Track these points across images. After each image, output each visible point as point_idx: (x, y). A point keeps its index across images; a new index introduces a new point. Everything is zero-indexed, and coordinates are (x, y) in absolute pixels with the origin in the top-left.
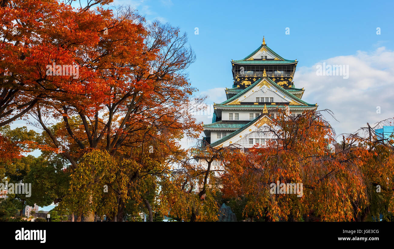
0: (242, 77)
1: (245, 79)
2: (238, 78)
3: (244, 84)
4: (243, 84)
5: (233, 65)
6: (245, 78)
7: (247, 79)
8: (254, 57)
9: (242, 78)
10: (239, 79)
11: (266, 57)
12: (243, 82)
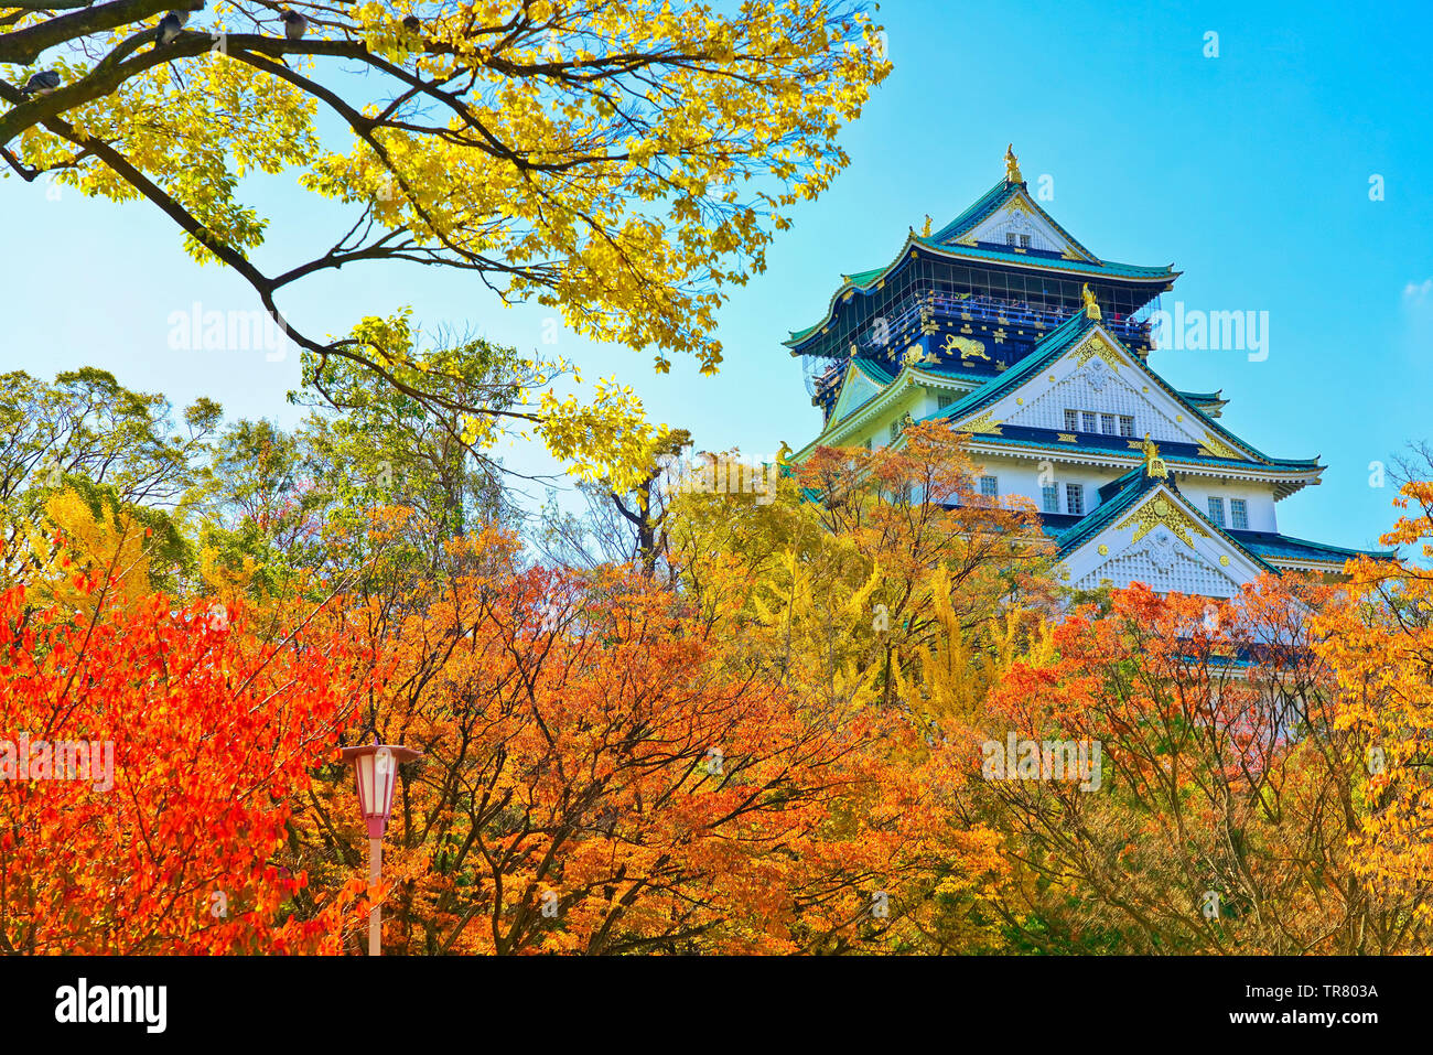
0: (951, 319)
1: (962, 330)
2: (933, 322)
3: (957, 351)
4: (952, 350)
5: (914, 255)
6: (960, 323)
7: (970, 331)
8: (980, 233)
9: (950, 324)
10: (936, 327)
11: (1025, 239)
12: (951, 340)
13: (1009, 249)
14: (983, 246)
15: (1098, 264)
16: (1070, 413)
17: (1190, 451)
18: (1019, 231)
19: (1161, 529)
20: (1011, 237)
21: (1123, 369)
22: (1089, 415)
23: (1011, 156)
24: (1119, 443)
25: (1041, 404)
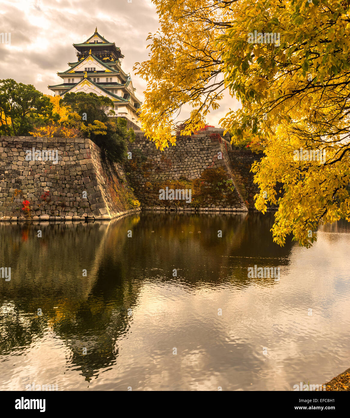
13: (94, 43)
14: (90, 43)
15: (108, 42)
16: (86, 68)
17: (104, 72)
18: (96, 40)
19: (86, 85)
20: (95, 41)
21: (94, 61)
22: (89, 68)
23: (96, 29)
24: (92, 72)
25: (81, 68)
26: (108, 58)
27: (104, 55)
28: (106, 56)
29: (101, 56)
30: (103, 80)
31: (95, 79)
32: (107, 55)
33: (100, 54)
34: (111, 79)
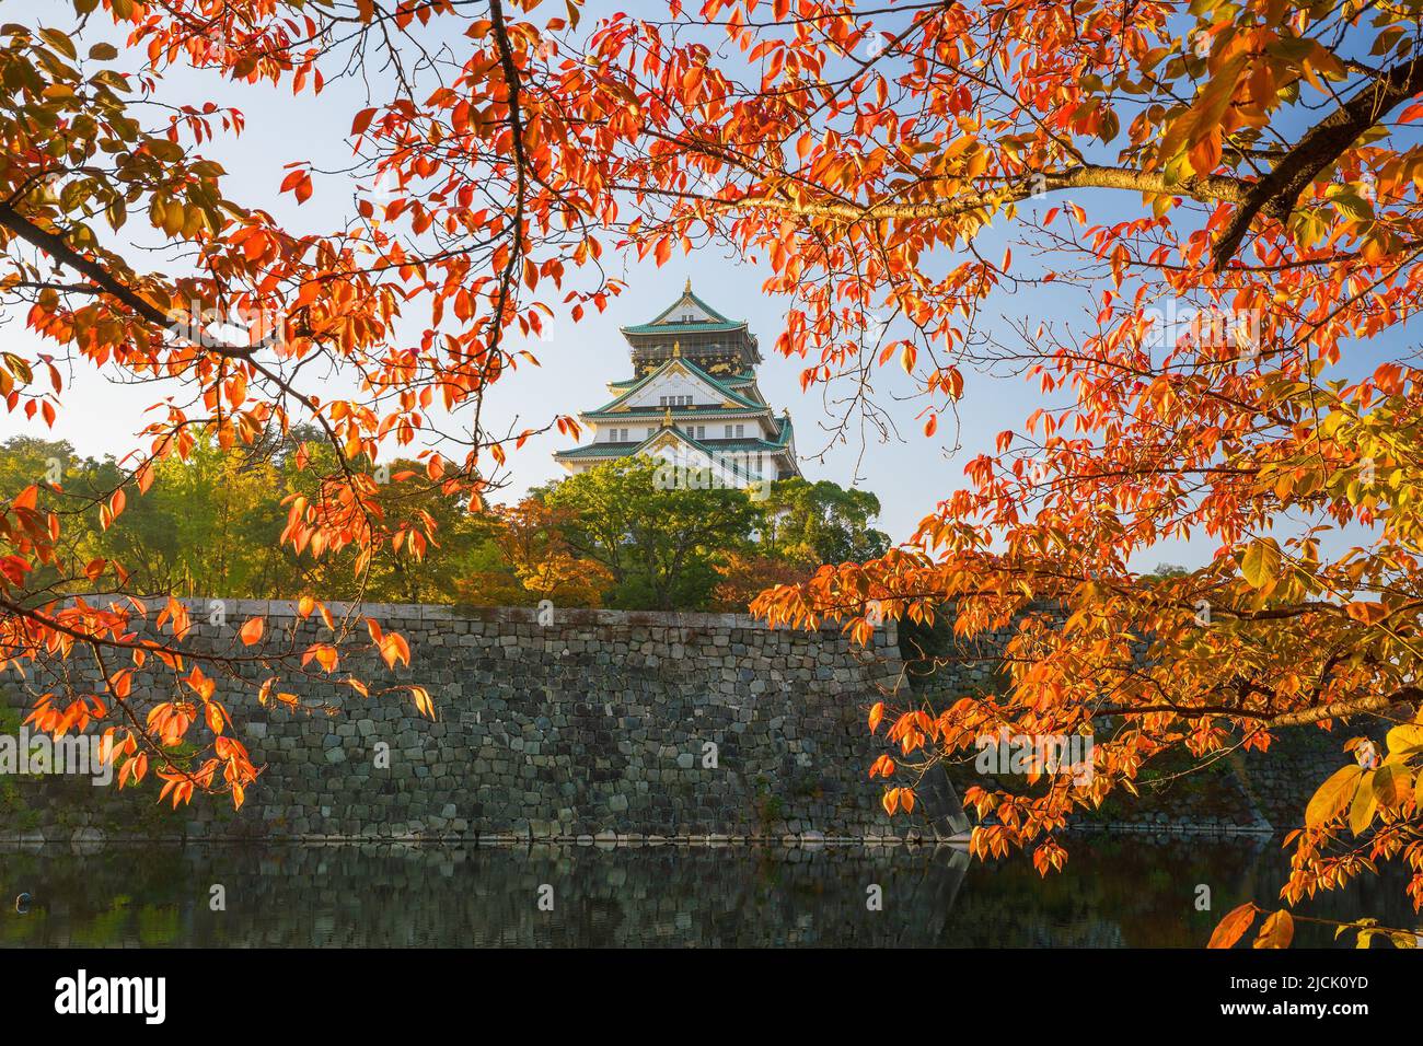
14: (670, 323)
15: (725, 321)
16: (663, 398)
17: (718, 407)
18: (688, 314)
19: (668, 447)
20: (684, 317)
21: (687, 376)
22: (672, 398)
23: (689, 281)
24: (682, 408)
25: (649, 396)
26: (726, 366)
27: (715, 358)
28: (719, 360)
29: (704, 362)
30: (715, 431)
31: (690, 430)
32: (723, 358)
33: (702, 355)
34: (740, 428)
